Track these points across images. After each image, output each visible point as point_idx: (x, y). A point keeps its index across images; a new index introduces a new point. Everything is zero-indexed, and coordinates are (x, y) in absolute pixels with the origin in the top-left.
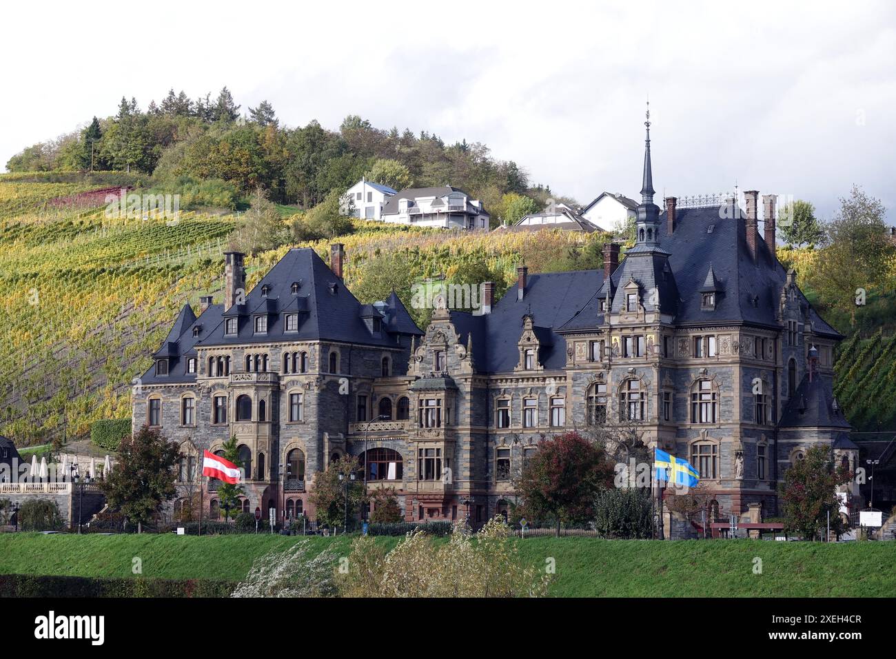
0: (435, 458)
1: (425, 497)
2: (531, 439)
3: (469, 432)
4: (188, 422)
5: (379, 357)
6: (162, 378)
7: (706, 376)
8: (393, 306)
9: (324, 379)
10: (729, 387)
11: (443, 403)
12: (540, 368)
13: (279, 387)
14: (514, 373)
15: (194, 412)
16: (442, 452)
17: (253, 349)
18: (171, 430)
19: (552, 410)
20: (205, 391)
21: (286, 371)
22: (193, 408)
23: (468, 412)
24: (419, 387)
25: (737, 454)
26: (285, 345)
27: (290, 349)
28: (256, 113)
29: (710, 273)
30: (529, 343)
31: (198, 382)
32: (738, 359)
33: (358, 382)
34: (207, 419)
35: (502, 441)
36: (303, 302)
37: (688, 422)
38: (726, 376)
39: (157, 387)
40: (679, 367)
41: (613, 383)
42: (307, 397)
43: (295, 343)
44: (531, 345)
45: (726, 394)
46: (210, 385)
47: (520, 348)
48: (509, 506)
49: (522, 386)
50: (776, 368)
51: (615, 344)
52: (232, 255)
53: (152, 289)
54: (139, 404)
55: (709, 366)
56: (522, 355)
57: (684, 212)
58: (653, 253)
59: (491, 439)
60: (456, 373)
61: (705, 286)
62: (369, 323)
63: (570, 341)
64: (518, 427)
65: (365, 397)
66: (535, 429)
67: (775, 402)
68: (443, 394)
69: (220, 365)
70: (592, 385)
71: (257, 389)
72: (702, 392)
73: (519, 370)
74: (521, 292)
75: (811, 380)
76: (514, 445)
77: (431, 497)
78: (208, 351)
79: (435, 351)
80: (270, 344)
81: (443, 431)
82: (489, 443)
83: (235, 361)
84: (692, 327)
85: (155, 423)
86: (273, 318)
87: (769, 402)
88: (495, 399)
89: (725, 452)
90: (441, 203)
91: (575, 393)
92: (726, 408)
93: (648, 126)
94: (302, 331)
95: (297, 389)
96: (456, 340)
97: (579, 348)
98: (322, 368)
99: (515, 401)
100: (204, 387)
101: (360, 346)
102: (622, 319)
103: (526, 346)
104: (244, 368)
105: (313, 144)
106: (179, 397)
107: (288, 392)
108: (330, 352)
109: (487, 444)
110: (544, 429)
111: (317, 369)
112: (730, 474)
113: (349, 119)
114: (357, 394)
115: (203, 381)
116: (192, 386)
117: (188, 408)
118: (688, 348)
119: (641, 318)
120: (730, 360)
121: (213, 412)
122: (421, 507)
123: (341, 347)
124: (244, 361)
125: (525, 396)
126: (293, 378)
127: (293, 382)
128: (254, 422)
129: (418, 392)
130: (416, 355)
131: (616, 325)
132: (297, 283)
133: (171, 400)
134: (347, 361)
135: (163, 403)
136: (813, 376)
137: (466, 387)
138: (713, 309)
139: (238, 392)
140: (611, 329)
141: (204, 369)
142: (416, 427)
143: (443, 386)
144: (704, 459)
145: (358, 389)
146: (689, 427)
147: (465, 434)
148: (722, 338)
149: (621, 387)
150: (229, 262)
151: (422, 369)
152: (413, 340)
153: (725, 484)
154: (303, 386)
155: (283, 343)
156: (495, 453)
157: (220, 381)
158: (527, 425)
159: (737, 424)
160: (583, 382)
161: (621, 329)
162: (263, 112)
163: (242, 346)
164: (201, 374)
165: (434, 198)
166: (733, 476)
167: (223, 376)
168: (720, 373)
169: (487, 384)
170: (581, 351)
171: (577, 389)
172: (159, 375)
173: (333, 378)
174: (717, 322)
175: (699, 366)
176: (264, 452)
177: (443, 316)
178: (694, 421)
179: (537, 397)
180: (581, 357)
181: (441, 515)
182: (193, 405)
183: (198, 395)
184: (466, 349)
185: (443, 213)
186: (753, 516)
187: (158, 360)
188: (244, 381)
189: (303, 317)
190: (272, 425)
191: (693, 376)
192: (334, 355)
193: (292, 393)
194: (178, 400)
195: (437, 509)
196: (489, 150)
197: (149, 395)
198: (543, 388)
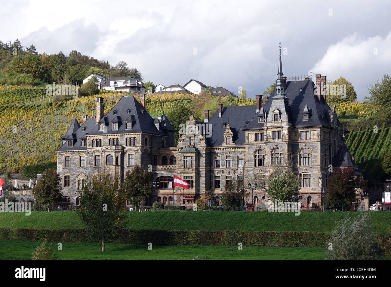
0: (191, 180)
1: (187, 195)
2: (230, 172)
3: (205, 169)
4: (82, 166)
5: (161, 140)
6: (70, 148)
7: (306, 147)
8: (164, 119)
9: (143, 148)
10: (315, 151)
11: (194, 158)
12: (233, 144)
13: (124, 152)
14: (222, 146)
15: (85, 162)
16: (194, 177)
17: (112, 136)
18: (74, 169)
19: (238, 161)
20: (91, 153)
21: (126, 145)
22: (84, 160)
23: (204, 161)
24: (184, 151)
25: (319, 178)
26: (126, 135)
27: (129, 136)
28: (29, 49)
29: (306, 106)
30: (228, 134)
31: (87, 149)
32: (319, 140)
33: (155, 149)
34: (92, 164)
35: (217, 173)
36: (133, 117)
37: (298, 165)
38: (314, 147)
39: (68, 152)
40: (294, 143)
41: (268, 150)
42: (136, 155)
43: (131, 134)
44: (229, 135)
45: (314, 154)
46: (93, 151)
47: (224, 136)
48: (220, 199)
49: (226, 151)
50: (330, 144)
51: (269, 134)
52: (100, 99)
53: (30, 114)
54: (60, 158)
55: (307, 143)
56: (225, 139)
57: (289, 82)
58: (284, 98)
59: (212, 172)
60: (199, 146)
61: (304, 111)
62: (157, 126)
63: (247, 133)
64: (224, 167)
65: (156, 156)
66: (231, 168)
67: (330, 157)
68: (194, 154)
69: (97, 143)
70: (257, 150)
71: (116, 152)
72: (304, 153)
73: (224, 145)
74: (220, 114)
75: (343, 149)
76: (222, 174)
77: (189, 195)
78: (92, 137)
79: (189, 137)
80: (120, 134)
81: (194, 169)
82: (211, 174)
83: (104, 141)
84: (300, 128)
85: (67, 166)
86: (120, 124)
87: (328, 157)
88: (214, 156)
89: (314, 177)
90: (127, 83)
91: (249, 154)
92: (314, 159)
94: (133, 129)
95: (132, 152)
97: (251, 136)
98: (142, 144)
99: (222, 157)
100: (90, 152)
101: (155, 135)
102: (272, 124)
103: (227, 135)
104: (108, 144)
105: (61, 61)
106: (78, 156)
107: (127, 154)
108: (145, 137)
109: (210, 174)
110: (235, 168)
111: (141, 144)
112: (316, 185)
113: (73, 51)
114: (154, 154)
115: (90, 149)
116: (84, 151)
117: (82, 160)
118: (298, 136)
119: (280, 124)
120: (316, 141)
121: (94, 162)
122: (184, 200)
123: (149, 136)
124: (108, 141)
125: (227, 155)
126: (130, 148)
127: (130, 150)
128: (114, 166)
129: (183, 153)
130: (181, 139)
131: (270, 127)
132: (129, 110)
133: (75, 157)
134: (151, 141)
135: (71, 158)
136: (344, 147)
137: (203, 152)
138: (308, 121)
139: (107, 154)
140: (268, 128)
141: (90, 144)
142: (182, 167)
143: (194, 151)
144: (305, 180)
145: (155, 152)
146: (298, 167)
147: (203, 170)
148: (312, 132)
149: (272, 151)
150: (98, 101)
151: (184, 144)
153: (314, 189)
154: (134, 151)
155: (126, 134)
156: (214, 178)
157: (97, 149)
158: (227, 167)
159: (319, 166)
160: (253, 150)
161: (272, 128)
162: (32, 49)
163: (107, 135)
164: (89, 146)
165: (124, 81)
166: (317, 186)
167: (99, 147)
168: (312, 146)
169: (210, 150)
170: (251, 137)
171: (250, 152)
172: (69, 147)
173: (146, 148)
174: (310, 125)
175: (303, 143)
176: (118, 178)
177: (192, 123)
178: (300, 165)
179: (232, 155)
180: (251, 139)
181: (193, 203)
182: (84, 159)
183: (87, 155)
184: (203, 136)
185: (128, 87)
186: (366, 202)
187: (68, 141)
188: (109, 149)
189: (134, 123)
190: (121, 167)
191: (300, 147)
192: (146, 138)
193: (129, 154)
194: (78, 157)
195: (191, 201)
196: (127, 64)
197: (65, 155)
198: (235, 152)
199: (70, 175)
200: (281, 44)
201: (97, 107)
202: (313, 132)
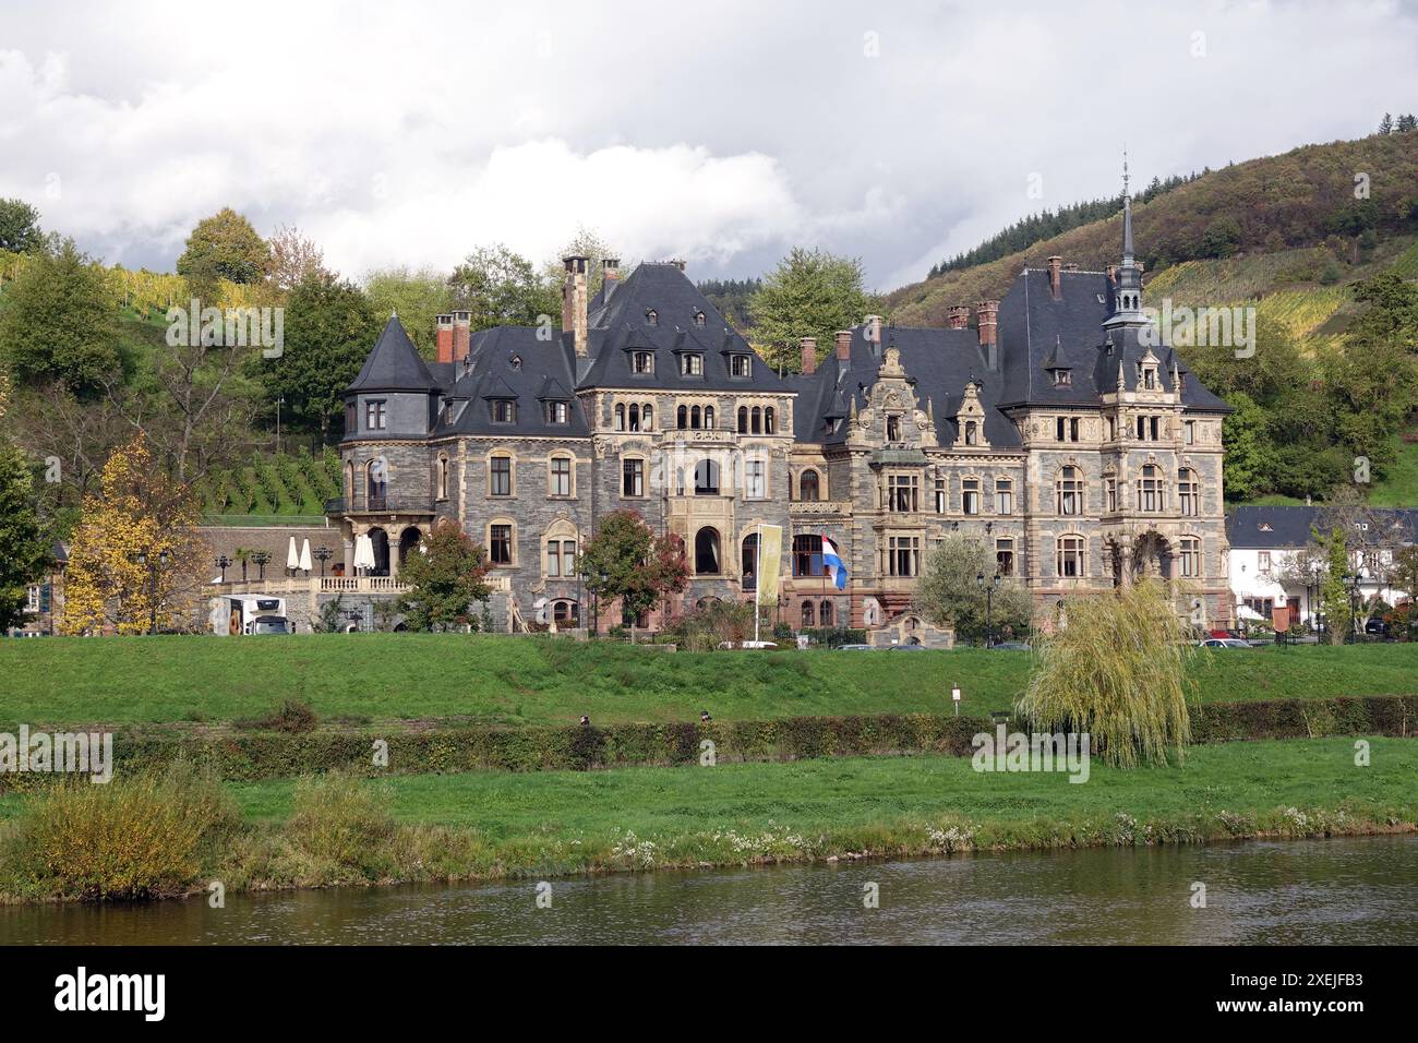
0: (912, 549)
11: (921, 481)
12: (985, 444)
15: (570, 478)
16: (921, 542)
18: (531, 503)
20: (610, 450)
21: (744, 431)
25: (1222, 551)
26: (741, 396)
27: (749, 402)
30: (971, 413)
31: (597, 436)
32: (1221, 448)
34: (610, 488)
38: (1213, 466)
39: (505, 440)
42: (775, 467)
43: (754, 394)
44: (975, 416)
45: (1206, 486)
46: (621, 443)
47: (960, 419)
49: (965, 465)
51: (1129, 424)
54: (471, 462)
56: (963, 427)
60: (918, 445)
63: (1032, 416)
64: (957, 514)
70: (1062, 468)
73: (960, 445)
78: (616, 396)
80: (716, 393)
83: (662, 412)
85: (501, 491)
89: (1209, 548)
91: (1041, 476)
93: (1126, 179)
94: (755, 379)
96: (915, 405)
97: (1044, 425)
99: (952, 482)
100: (608, 445)
103: (968, 416)
104: (675, 423)
106: (546, 456)
110: (990, 517)
111: (791, 431)
112: (1215, 571)
115: (608, 437)
116: (570, 441)
120: (1213, 450)
124: (675, 412)
125: (965, 476)
128: (726, 498)
130: (860, 419)
131: (1136, 403)
132: (702, 312)
133: (532, 460)
135: (516, 464)
138: (1185, 391)
141: (609, 420)
151: (872, 438)
152: (853, 400)
153: (1210, 583)
154: (770, 450)
155: (739, 394)
157: (638, 438)
160: (1049, 465)
164: (604, 425)
166: (1218, 574)
167: (641, 432)
170: (1045, 428)
171: (1043, 472)
177: (895, 374)
180: (1047, 435)
184: (927, 416)
187: (493, 401)
194: (545, 460)
197: (491, 451)
198: (989, 468)
199: (514, 524)
200: (1128, 169)
201: (576, 292)
202: (1204, 424)
